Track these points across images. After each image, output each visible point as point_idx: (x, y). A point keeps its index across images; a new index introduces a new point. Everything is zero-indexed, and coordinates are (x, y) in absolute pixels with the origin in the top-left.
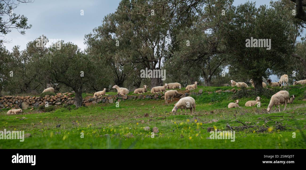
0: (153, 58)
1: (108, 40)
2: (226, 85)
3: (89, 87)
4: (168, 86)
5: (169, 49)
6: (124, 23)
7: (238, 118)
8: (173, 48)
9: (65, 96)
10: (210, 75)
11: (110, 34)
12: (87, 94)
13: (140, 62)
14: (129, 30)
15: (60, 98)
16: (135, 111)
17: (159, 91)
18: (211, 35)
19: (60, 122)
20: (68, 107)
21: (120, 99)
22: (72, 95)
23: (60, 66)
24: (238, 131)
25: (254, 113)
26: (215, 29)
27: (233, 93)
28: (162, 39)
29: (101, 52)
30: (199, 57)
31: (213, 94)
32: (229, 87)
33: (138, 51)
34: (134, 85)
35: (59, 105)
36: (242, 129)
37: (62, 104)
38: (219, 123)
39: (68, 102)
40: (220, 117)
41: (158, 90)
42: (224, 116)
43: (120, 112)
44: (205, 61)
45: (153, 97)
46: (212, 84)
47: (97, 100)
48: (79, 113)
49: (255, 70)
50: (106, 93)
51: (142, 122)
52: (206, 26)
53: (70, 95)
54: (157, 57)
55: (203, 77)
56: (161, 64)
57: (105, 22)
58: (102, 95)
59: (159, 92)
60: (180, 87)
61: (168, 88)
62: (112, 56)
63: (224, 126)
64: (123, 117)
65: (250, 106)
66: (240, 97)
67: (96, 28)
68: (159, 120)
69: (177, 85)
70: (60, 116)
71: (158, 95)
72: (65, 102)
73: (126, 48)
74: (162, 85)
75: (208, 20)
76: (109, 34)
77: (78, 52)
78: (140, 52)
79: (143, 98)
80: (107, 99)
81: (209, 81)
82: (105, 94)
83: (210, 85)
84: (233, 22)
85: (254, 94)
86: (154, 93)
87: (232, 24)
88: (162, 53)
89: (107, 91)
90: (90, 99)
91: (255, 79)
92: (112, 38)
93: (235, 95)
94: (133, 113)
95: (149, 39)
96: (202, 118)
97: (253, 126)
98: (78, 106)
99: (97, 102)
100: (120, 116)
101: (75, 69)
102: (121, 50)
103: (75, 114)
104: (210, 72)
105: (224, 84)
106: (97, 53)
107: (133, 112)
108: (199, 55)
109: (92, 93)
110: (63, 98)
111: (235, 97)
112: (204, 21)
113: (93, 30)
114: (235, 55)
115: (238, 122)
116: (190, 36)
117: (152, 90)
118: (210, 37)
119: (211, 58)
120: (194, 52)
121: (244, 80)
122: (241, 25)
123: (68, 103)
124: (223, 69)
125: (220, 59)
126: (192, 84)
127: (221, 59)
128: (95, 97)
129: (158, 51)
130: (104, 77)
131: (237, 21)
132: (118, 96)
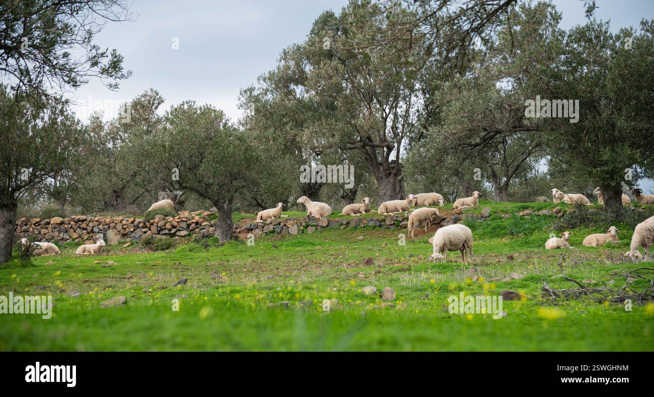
0: (384, 139)
1: (290, 100)
2: (542, 198)
3: (246, 200)
4: (415, 199)
5: (419, 120)
6: (324, 65)
7: (567, 272)
8: (427, 120)
9: (197, 218)
10: (507, 178)
11: (292, 86)
12: (243, 214)
13: (355, 148)
14: (334, 80)
15: (186, 221)
16: (344, 253)
17: (396, 210)
18: (511, 91)
19: (185, 273)
20: (203, 241)
21: (313, 226)
22: (211, 217)
23: (187, 155)
24: (567, 300)
25: (603, 260)
26: (519, 79)
27: (556, 217)
28: (404, 98)
29: (274, 126)
30: (484, 139)
31: (514, 218)
32: (548, 204)
33: (352, 125)
34: (343, 197)
35: (184, 236)
36: (577, 296)
37: (189, 235)
38: (525, 282)
39: (202, 231)
40: (527, 268)
41: (393, 209)
42: (536, 267)
43: (312, 254)
44: (496, 147)
45: (382, 223)
46: (511, 197)
47: (263, 227)
48: (225, 255)
49: (606, 168)
50: (284, 212)
51: (360, 276)
52: (500, 72)
53: (208, 215)
54: (393, 139)
55: (490, 182)
56: (401, 153)
57: (283, 62)
58: (275, 217)
59: (395, 213)
60: (441, 201)
61: (416, 205)
62: (296, 135)
63: (537, 288)
64: (320, 265)
65: (594, 245)
66: (572, 226)
67: (263, 75)
68: (395, 272)
69: (434, 198)
70: (187, 261)
71: (394, 218)
72: (197, 230)
73: (327, 117)
74: (402, 198)
75: (505, 58)
76: (291, 88)
77: (225, 124)
78: (356, 126)
79: (362, 225)
80: (285, 225)
81: (504, 191)
82: (280, 214)
83: (506, 199)
84: (559, 64)
85: (603, 221)
86: (385, 214)
87: (557, 67)
88: (403, 130)
89: (284, 209)
90: (249, 225)
91: (605, 188)
92: (298, 96)
93: (562, 220)
94: (340, 257)
95: (376, 99)
96: (489, 270)
97: (599, 289)
98: (225, 241)
99: (263, 231)
100: (312, 262)
101: (217, 162)
102: (317, 122)
103: (217, 255)
104: (508, 170)
105: (538, 198)
106: (266, 128)
107: (339, 255)
108: (483, 134)
109: (253, 213)
110: (194, 223)
111: (561, 226)
112: (497, 62)
113: (259, 79)
114: (562, 134)
115: (567, 279)
116: (465, 93)
117: (381, 209)
118: (508, 96)
119: (509, 142)
120: (474, 127)
121: (580, 190)
122: (576, 71)
123: (204, 233)
124: (534, 164)
125: (528, 142)
126: (468, 196)
127: (532, 142)
128: (259, 221)
129: (395, 125)
130: (279, 180)
131: (567, 63)
132: (307, 220)
